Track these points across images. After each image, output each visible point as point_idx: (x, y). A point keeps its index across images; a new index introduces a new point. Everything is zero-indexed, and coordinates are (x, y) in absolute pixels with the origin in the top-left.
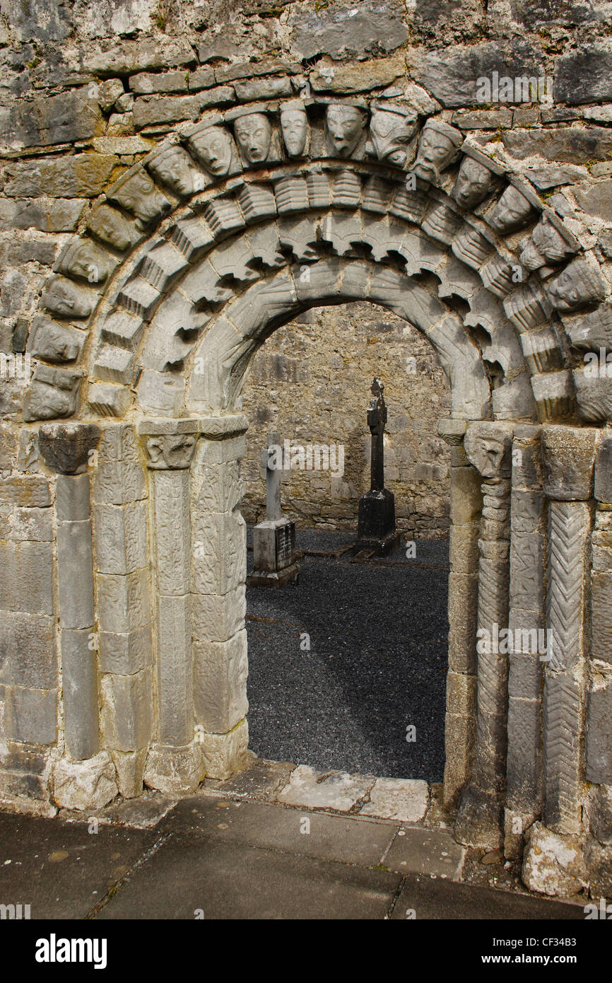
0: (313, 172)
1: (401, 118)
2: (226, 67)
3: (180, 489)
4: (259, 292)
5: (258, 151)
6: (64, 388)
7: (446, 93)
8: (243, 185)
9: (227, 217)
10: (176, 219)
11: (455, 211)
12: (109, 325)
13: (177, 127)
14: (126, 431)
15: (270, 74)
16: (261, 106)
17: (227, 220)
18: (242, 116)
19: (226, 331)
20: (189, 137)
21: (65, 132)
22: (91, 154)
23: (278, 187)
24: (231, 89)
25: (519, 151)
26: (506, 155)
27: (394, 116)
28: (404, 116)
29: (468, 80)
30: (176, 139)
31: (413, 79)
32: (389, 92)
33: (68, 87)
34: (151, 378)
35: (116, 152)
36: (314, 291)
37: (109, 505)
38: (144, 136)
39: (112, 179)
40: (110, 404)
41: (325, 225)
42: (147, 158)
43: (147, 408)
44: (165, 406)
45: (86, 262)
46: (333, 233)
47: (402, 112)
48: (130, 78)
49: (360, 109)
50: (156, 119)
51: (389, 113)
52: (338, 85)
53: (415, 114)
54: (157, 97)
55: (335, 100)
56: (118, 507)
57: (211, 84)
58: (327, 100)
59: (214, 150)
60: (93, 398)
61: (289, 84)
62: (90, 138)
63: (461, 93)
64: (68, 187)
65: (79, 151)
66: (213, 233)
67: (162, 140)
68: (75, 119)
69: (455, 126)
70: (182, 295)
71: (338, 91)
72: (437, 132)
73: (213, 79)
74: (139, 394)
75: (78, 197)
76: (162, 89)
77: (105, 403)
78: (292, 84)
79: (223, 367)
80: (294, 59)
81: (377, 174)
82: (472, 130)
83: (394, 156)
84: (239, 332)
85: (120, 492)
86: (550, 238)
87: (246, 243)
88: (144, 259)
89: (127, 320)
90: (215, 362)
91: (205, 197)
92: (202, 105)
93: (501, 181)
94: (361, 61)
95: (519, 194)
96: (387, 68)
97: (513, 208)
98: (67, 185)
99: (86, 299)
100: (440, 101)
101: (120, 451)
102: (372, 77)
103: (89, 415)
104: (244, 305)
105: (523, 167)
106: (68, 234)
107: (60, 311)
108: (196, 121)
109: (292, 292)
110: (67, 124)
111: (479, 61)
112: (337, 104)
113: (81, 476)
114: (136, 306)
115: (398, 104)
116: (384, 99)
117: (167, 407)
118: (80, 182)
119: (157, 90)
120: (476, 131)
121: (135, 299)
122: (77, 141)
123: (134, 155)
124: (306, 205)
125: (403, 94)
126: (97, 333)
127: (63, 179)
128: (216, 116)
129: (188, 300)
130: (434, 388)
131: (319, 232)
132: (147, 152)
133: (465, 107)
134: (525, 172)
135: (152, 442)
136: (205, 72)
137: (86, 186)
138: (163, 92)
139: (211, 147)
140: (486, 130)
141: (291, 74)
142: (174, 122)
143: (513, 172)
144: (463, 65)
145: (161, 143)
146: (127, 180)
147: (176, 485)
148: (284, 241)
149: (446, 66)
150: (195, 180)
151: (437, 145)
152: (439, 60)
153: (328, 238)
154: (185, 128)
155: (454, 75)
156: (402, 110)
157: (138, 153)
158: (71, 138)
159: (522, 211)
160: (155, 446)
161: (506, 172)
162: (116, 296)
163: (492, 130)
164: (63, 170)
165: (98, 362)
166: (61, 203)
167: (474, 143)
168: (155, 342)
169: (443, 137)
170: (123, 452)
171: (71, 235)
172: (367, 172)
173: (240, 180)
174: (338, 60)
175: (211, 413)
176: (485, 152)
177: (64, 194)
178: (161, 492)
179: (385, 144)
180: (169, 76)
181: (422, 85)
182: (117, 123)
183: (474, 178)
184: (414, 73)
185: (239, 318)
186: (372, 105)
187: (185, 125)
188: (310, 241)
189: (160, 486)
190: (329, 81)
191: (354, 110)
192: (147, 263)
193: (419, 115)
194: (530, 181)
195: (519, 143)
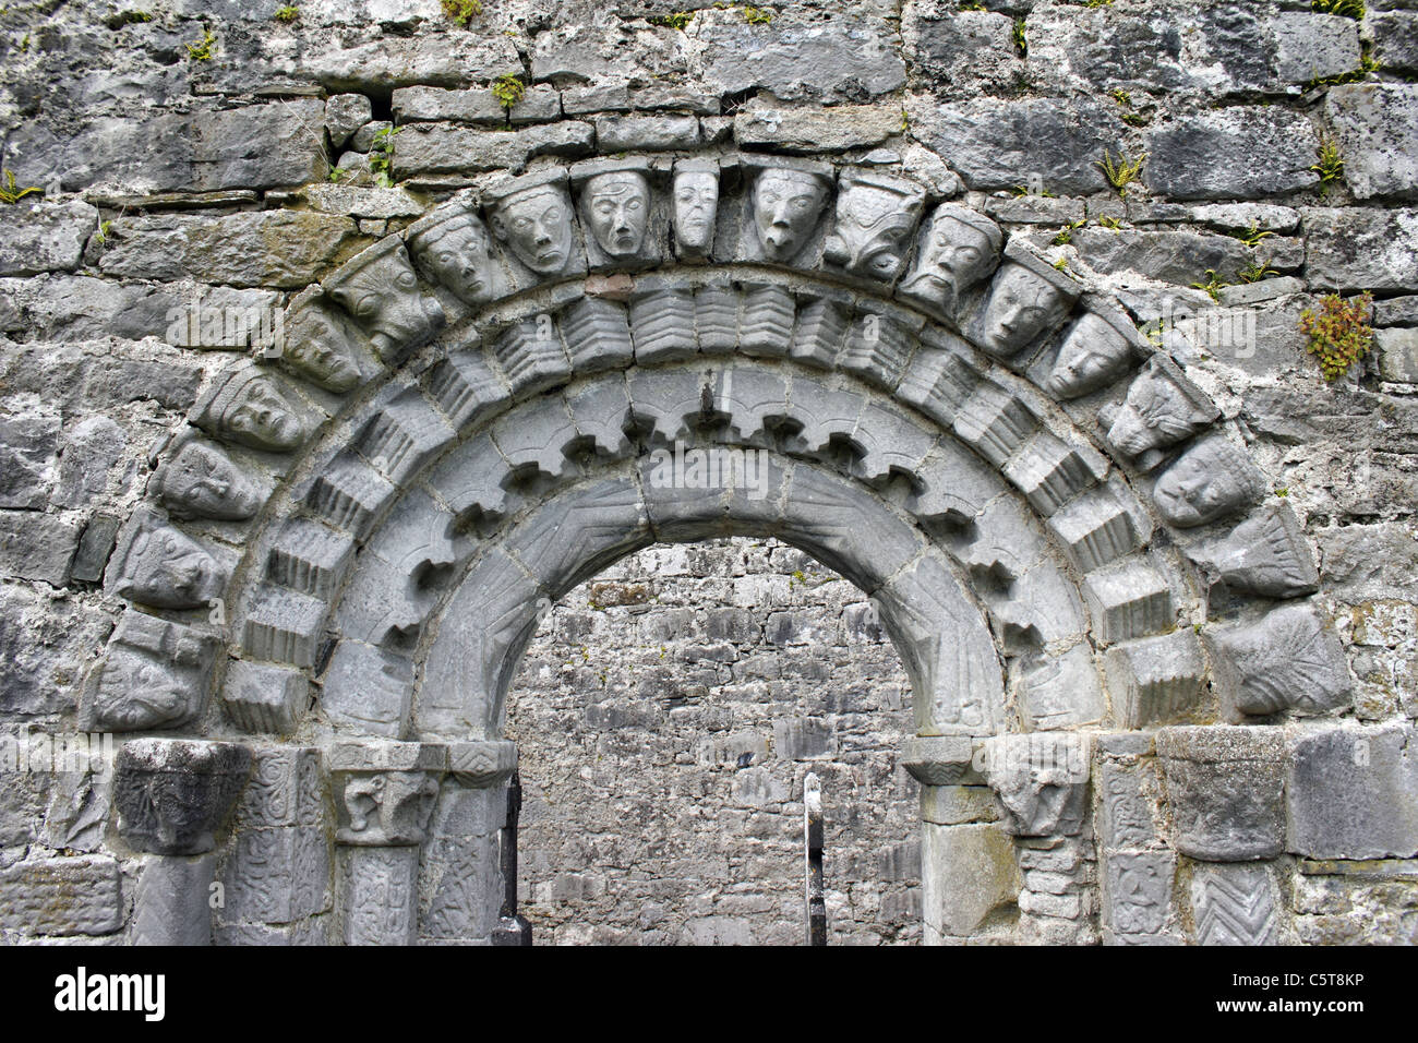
0: (714, 286)
1: (896, 199)
2: (584, 92)
3: (405, 890)
4: (574, 503)
5: (630, 234)
6: (182, 664)
7: (976, 165)
8: (582, 298)
9: (545, 355)
10: (448, 348)
11: (971, 362)
12: (287, 542)
13: (481, 180)
14: (307, 761)
15: (664, 108)
16: (641, 162)
17: (545, 359)
18: (605, 172)
19: (504, 575)
20: (501, 199)
21: (248, 169)
22: (303, 213)
23: (641, 309)
24: (589, 126)
25: (1103, 260)
26: (1082, 264)
27: (885, 195)
28: (903, 195)
29: (1008, 150)
30: (475, 201)
31: (918, 140)
32: (877, 155)
33: (263, 98)
34: (355, 657)
35: (352, 211)
36: (680, 504)
37: (258, 924)
38: (410, 188)
39: (337, 260)
40: (275, 703)
41: (720, 384)
42: (413, 228)
43: (341, 718)
44: (382, 713)
45: (264, 408)
46: (734, 399)
47: (901, 188)
48: (395, 92)
49: (822, 178)
50: (440, 161)
51: (875, 191)
52: (789, 135)
53: (923, 192)
54: (446, 125)
55: (778, 160)
56: (279, 930)
57: (554, 114)
58: (763, 160)
59: (547, 226)
60: (235, 692)
61: (696, 130)
62: (301, 185)
63: (999, 167)
64: (243, 266)
65: (274, 204)
66: (510, 383)
67: (447, 199)
68: (273, 148)
69: (992, 216)
70: (434, 498)
71: (789, 145)
72: (964, 223)
73: (557, 106)
74: (326, 690)
75: (260, 287)
76: (459, 113)
77: (263, 701)
78: (701, 128)
79: (495, 641)
80: (709, 89)
81: (831, 296)
82: (1020, 224)
83: (882, 259)
84: (532, 577)
85: (286, 894)
86: (1167, 399)
87: (565, 410)
88: (377, 417)
89: (322, 535)
90: (478, 632)
91: (509, 314)
92: (533, 146)
93: (1075, 306)
94: (826, 105)
95: (1108, 326)
96: (873, 121)
97: (1098, 350)
98: (243, 261)
99: (252, 484)
100: (964, 176)
101: (293, 804)
102: (849, 129)
103: (221, 728)
104: (543, 527)
105: (1113, 285)
106: (227, 355)
107: (195, 503)
108: (518, 173)
109: (639, 506)
110: (256, 157)
111: (1025, 123)
112: (782, 168)
113: (203, 858)
114: (346, 509)
115: (893, 176)
116: (869, 165)
117: (386, 717)
118: (270, 258)
119: (446, 115)
120: (1028, 227)
121: (347, 492)
122: (270, 188)
123: (389, 220)
124: (692, 343)
125: (901, 162)
126: (261, 558)
127: (233, 250)
128: (555, 170)
129: (444, 508)
130: (584, 757)
131: (707, 396)
132: (411, 218)
133: (1006, 188)
134: (1115, 292)
135: (356, 787)
136: (544, 94)
137: (281, 266)
138: (459, 120)
139: (543, 219)
140: (1042, 226)
141: (701, 113)
142: (473, 170)
143: (1095, 293)
144: (1001, 127)
145: (445, 204)
146: (370, 262)
147: (398, 880)
148: (639, 408)
149: (972, 125)
150: (498, 278)
151: (963, 243)
152: (962, 116)
153: (725, 406)
154: (493, 182)
155: (986, 140)
156: (901, 185)
157: (395, 217)
158: (259, 181)
159: (1113, 355)
160: (362, 797)
161: (1084, 293)
162: (310, 485)
163: (1053, 226)
164: (237, 234)
165: (253, 616)
166: (222, 294)
167: (1027, 244)
168: (369, 585)
169: (974, 231)
170: (298, 806)
171: (233, 357)
172: (812, 292)
173: (578, 290)
174: (786, 101)
175: (467, 732)
176: (1048, 259)
177: (231, 279)
178: (365, 895)
179: (868, 239)
180: (472, 94)
181: (932, 149)
182: (354, 167)
183: (1030, 301)
184: (918, 132)
185: (532, 551)
186: (843, 174)
187: (498, 176)
188: (691, 411)
189: (364, 882)
190: (772, 128)
191: (813, 180)
192: (379, 427)
193: (929, 196)
194: (1125, 307)
195: (1102, 249)
